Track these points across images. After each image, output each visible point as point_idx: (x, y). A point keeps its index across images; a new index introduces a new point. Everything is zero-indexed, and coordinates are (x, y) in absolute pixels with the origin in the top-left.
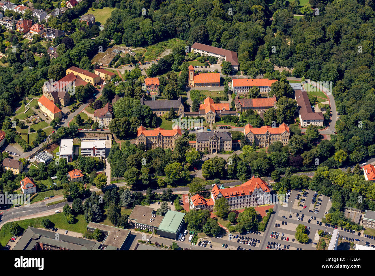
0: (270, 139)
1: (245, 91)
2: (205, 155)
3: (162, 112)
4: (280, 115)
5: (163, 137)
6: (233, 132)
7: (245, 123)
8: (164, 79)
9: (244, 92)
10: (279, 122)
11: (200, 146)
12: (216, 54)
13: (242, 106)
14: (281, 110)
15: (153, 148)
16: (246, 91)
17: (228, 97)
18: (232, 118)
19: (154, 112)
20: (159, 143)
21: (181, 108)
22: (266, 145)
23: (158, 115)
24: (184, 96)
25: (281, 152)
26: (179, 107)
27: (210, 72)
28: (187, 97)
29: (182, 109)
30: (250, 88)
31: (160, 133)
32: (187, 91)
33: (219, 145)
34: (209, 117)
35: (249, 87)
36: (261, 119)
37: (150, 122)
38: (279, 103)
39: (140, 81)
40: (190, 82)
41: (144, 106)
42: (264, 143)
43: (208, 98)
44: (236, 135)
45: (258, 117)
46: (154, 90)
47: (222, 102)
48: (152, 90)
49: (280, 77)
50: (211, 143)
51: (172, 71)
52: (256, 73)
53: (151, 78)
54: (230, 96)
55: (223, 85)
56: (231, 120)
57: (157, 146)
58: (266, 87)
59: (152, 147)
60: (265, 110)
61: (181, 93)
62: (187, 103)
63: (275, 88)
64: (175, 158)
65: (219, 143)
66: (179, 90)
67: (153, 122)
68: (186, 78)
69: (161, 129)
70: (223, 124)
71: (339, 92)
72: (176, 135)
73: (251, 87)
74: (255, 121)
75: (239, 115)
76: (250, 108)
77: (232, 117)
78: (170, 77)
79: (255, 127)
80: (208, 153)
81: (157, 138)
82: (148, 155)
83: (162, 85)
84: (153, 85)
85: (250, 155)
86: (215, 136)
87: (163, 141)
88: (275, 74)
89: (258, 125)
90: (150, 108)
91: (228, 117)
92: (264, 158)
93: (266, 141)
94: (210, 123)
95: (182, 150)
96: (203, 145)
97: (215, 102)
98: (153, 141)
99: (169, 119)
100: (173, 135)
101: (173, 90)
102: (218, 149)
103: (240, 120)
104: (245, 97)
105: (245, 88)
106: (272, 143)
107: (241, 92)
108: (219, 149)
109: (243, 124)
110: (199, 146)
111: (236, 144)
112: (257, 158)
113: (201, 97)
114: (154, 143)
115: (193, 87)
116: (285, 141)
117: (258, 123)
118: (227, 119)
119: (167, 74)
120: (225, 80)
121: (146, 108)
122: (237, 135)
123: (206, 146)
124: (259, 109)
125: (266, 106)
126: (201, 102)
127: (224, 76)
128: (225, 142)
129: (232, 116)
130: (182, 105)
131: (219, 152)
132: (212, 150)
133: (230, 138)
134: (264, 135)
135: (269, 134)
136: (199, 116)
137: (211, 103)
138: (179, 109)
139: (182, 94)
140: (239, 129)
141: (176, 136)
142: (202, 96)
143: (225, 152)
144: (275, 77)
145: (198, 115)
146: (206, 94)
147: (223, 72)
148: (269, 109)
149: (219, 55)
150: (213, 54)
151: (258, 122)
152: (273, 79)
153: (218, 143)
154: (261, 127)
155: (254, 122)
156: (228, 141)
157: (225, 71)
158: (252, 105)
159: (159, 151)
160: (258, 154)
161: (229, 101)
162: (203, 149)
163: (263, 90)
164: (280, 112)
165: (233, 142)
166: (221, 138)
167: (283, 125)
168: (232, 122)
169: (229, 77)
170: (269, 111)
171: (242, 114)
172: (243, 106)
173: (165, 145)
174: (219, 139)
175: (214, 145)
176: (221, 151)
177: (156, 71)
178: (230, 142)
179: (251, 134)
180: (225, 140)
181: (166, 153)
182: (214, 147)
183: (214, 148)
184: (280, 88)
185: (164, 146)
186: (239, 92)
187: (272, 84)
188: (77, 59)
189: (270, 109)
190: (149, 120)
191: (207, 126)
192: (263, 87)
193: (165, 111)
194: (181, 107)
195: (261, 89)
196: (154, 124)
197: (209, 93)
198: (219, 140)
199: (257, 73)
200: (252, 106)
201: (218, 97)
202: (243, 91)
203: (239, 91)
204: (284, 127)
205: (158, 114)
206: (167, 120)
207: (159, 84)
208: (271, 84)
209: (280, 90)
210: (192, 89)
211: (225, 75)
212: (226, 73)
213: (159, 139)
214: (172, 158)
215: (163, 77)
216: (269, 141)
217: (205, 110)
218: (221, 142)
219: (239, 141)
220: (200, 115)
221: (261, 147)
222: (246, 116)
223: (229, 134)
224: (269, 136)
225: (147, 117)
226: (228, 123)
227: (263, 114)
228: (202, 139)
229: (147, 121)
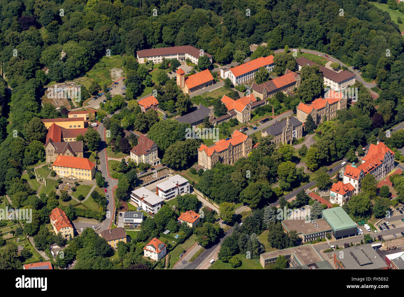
0: (329, 111)
1: (247, 78)
5: (233, 148)
12: (172, 55)
20: (229, 157)
22: (326, 120)
26: (210, 115)
29: (212, 117)
31: (231, 143)
40: (182, 90)
42: (324, 118)
50: (284, 134)
56: (265, 110)
57: (228, 161)
60: (294, 87)
70: (260, 118)
71: (339, 47)
73: (251, 72)
75: (268, 103)
76: (275, 91)
84: (152, 105)
87: (233, 153)
91: (259, 108)
94: (246, 122)
100: (242, 142)
102: (292, 140)
105: (246, 74)
107: (243, 81)
114: (224, 158)
116: (343, 108)
118: (261, 111)
124: (283, 89)
128: (297, 128)
129: (261, 106)
130: (212, 111)
134: (324, 108)
138: (210, 118)
142: (212, 99)
143: (297, 141)
145: (230, 117)
149: (178, 55)
150: (169, 55)
153: (291, 132)
168: (267, 113)
171: (270, 101)
172: (269, 91)
173: (234, 157)
175: (288, 137)
178: (300, 127)
179: (314, 111)
183: (288, 140)
185: (234, 159)
188: (37, 109)
193: (198, 124)
194: (212, 114)
197: (212, 94)
198: (292, 128)
202: (245, 79)
203: (241, 80)
207: (157, 103)
213: (229, 152)
216: (328, 115)
217: (233, 109)
220: (232, 116)
224: (328, 107)
226: (263, 115)
228: (275, 134)
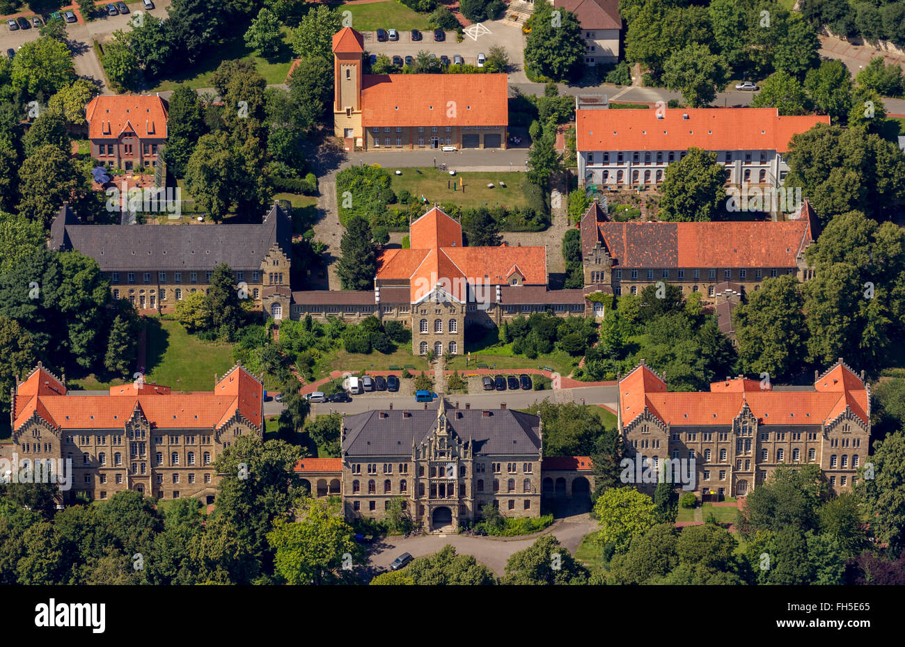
0: (760, 455)
1: (647, 174)
2: (389, 540)
3: (169, 290)
4: (825, 320)
5: (156, 436)
6: (552, 413)
7: (628, 361)
8: (193, 103)
9: (641, 180)
10: (822, 357)
11: (364, 490)
13: (615, 262)
14: (832, 290)
15: (103, 494)
16: (653, 179)
17: (547, 209)
18: (560, 328)
19: (123, 292)
20: (134, 466)
21: (276, 269)
22: (738, 487)
23: (146, 308)
24: (299, 201)
25: (809, 533)
26: (264, 266)
27: (463, 69)
28: (319, 203)
29: (278, 276)
30: (671, 158)
31: (140, 411)
32: (320, 172)
33: (468, 483)
34: (429, 324)
35: (666, 157)
36: (719, 337)
37: (97, 347)
38: (822, 250)
39: (58, 111)
40: (341, 122)
41: (64, 258)
42: (729, 473)
43: (431, 212)
44: (572, 425)
45: (705, 328)
46: (137, 162)
47: (508, 236)
48: (129, 165)
49: (848, 98)
50: (420, 471)
51: (244, 60)
52: (710, 75)
53: (128, 94)
54: (557, 200)
55: (525, 141)
56: (553, 338)
57: (125, 481)
58: (764, 157)
59: (98, 486)
60: (749, 287)
61: (287, 182)
62: (316, 239)
63: (808, 161)
64: (207, 559)
65: (469, 474)
66: (273, 167)
67: (111, 347)
68: (321, 98)
69: (147, 390)
70: (508, 360)
72: (227, 426)
73: (677, 156)
74: (686, 347)
75: (601, 315)
76: (660, 273)
77: (561, 321)
78: (226, 91)
79: (678, 381)
80: (408, 528)
81: (125, 441)
82: (57, 537)
83: (182, 134)
84: (132, 134)
85: (636, 544)
86: (444, 433)
87: (156, 457)
88: (818, 80)
89: (700, 375)
90: (96, 269)
91: (537, 320)
92: (712, 564)
93: (738, 463)
94: (433, 356)
95: (257, 509)
96: (380, 483)
97: (470, 234)
98: (102, 456)
99: (205, 330)
100: (209, 425)
101: (235, 165)
102: (462, 508)
103: (602, 344)
104: (643, 209)
105: (642, 157)
106: (770, 473)
107: (626, 179)
108: (469, 504)
109: (618, 364)
110: (356, 488)
111: (570, 477)
112: (673, 560)
113: (396, 208)
114: (107, 463)
115: (357, 149)
116: (847, 466)
117: (701, 362)
118: (534, 336)
119: (211, 75)
120: (541, 107)
121: (75, 269)
122: (573, 427)
123: (396, 489)
124: (717, 280)
125: (753, 264)
126: (395, 238)
127: (535, 89)
128: (504, 465)
129: (559, 315)
130: (277, 254)
131: (470, 523)
132: (427, 514)
133: (530, 448)
134: (723, 430)
135: (755, 428)
136: (376, 314)
137: (443, 241)
138: (266, 277)
139: (292, 191)
140: (589, 395)
141: (231, 431)
142: (404, 201)
143: (502, 523)
144: (819, 97)
145: (372, 308)
146: (428, 191)
147: (534, 68)
148: (767, 281)
151: (699, 353)
152: (809, 107)
153: (462, 471)
154: (715, 387)
155: (673, 356)
156: (520, 465)
157: (540, 61)
158: (676, 260)
159: (128, 515)
160: (682, 543)
161: (552, 231)
162: (380, 503)
163: (748, 174)
164: (826, 304)
165: (545, 468)
166: (477, 446)
167: (832, 380)
168: (558, 353)
169: (561, 95)
170: (762, 297)
171: (614, 307)
172: (625, 264)
173: (167, 477)
174: (470, 450)
175: (442, 487)
176: (478, 519)
177: (155, 56)
178: (527, 468)
179: (650, 424)
180: (504, 459)
181: (171, 523)
182: (442, 493)
183: (439, 501)
184: (839, 165)
185: (167, 485)
186: (612, 181)
187: (795, 138)
189: (771, 281)
190: (91, 334)
191: (417, 373)
192: (748, 157)
193: (185, 282)
194: (276, 264)
195: (735, 167)
196: (118, 356)
197: (444, 185)
198: (469, 458)
199: (719, 77)
200: (672, 265)
201: (484, 212)
202: (636, 174)
203: (613, 174)
204: (840, 387)
205: (146, 302)
206: (194, 338)
207: (162, 133)
208: (788, 138)
209: (836, 174)
210: (354, 160)
211: (543, 86)
212: (547, 70)
213: (133, 446)
214: (193, 556)
215: (191, 95)
216: (752, 467)
217: (407, 282)
218: (478, 469)
219: (585, 464)
220: (382, 307)
221: (707, 498)
222: (638, 321)
223: (526, 420)
224: (753, 435)
225: (80, 321)
226: (534, 357)
227: (732, 306)
228: (371, 451)
229: (78, 339)
